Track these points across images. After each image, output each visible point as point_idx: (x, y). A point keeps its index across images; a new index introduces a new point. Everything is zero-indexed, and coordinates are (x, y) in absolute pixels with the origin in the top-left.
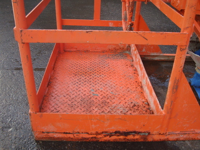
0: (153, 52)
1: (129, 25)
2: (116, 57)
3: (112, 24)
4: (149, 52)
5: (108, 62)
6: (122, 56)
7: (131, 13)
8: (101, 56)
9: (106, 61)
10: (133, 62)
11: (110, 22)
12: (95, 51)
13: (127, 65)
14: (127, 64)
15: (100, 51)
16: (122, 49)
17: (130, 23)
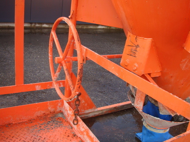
0: (87, 109)
1: (76, 96)
2: (49, 127)
3: (40, 86)
4: (83, 110)
5: (44, 138)
6: (55, 122)
7: (80, 81)
8: (31, 129)
9: (40, 135)
10: (72, 129)
11: (37, 85)
12: (20, 122)
13: (68, 136)
14: (67, 134)
15: (26, 121)
16: (53, 113)
17: (77, 93)
